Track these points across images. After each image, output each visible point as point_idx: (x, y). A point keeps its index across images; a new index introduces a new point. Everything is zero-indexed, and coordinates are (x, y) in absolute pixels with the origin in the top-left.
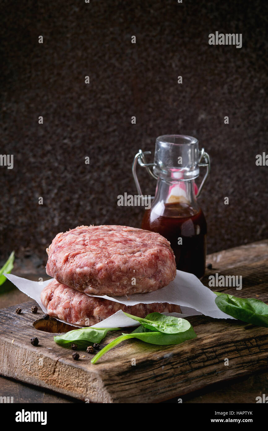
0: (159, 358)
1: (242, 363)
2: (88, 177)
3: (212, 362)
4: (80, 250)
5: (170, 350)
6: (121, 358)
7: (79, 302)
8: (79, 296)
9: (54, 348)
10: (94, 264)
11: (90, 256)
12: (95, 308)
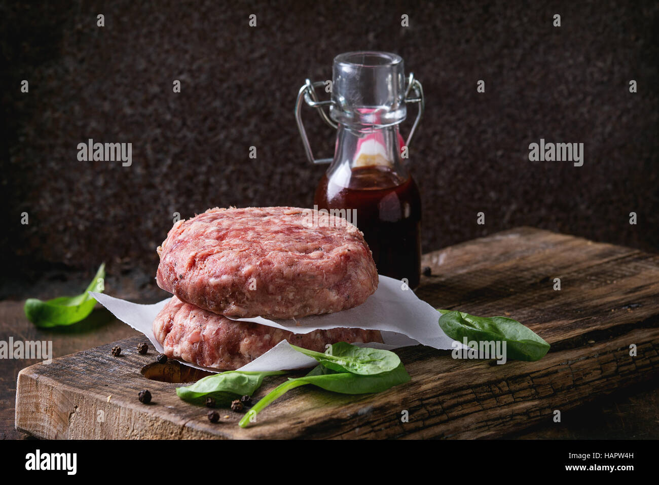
0: (351, 415)
1: (486, 421)
2: (222, 136)
3: (437, 420)
4: (213, 248)
5: (369, 402)
6: (288, 418)
7: (215, 332)
8: (215, 321)
9: (177, 406)
10: (237, 269)
11: (230, 257)
12: (242, 339)
